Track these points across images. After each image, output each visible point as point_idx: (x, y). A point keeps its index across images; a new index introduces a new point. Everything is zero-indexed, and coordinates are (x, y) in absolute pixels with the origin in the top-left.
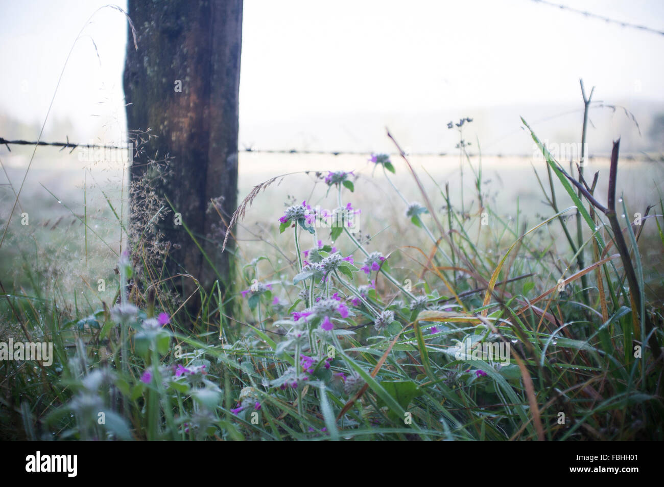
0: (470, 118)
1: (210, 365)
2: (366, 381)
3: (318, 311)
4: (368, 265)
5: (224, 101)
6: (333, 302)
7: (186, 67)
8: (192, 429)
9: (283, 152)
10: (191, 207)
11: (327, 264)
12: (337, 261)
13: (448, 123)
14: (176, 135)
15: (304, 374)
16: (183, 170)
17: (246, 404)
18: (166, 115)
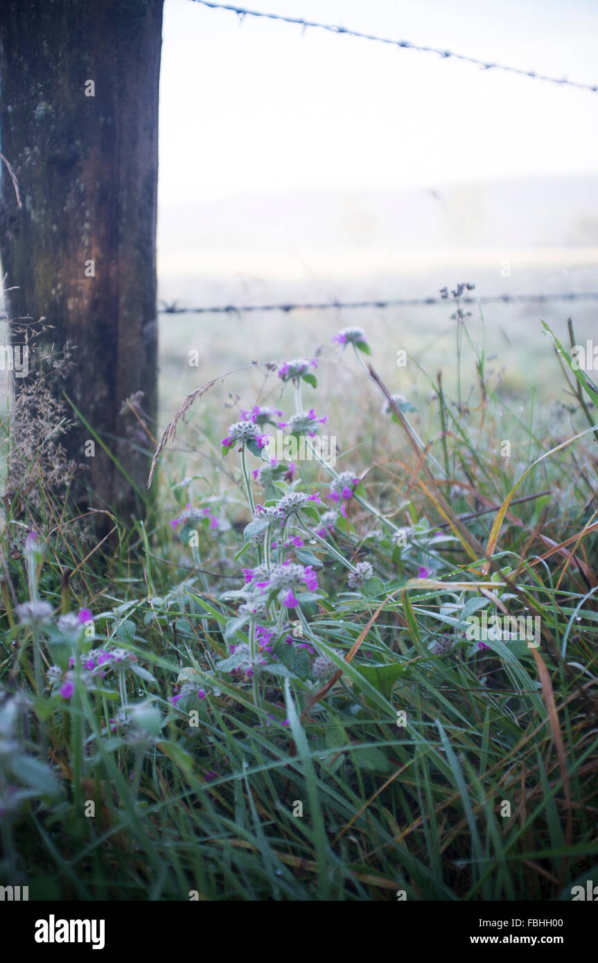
0: (471, 283)
1: (135, 628)
2: (339, 667)
3: (278, 581)
4: (337, 490)
5: (137, 253)
6: (297, 570)
7: (84, 209)
8: (120, 727)
9: (215, 310)
10: (97, 398)
11: (287, 507)
12: (299, 503)
13: (441, 289)
14: (74, 303)
15: (260, 655)
16: (85, 348)
17: (187, 691)
18: (59, 275)
